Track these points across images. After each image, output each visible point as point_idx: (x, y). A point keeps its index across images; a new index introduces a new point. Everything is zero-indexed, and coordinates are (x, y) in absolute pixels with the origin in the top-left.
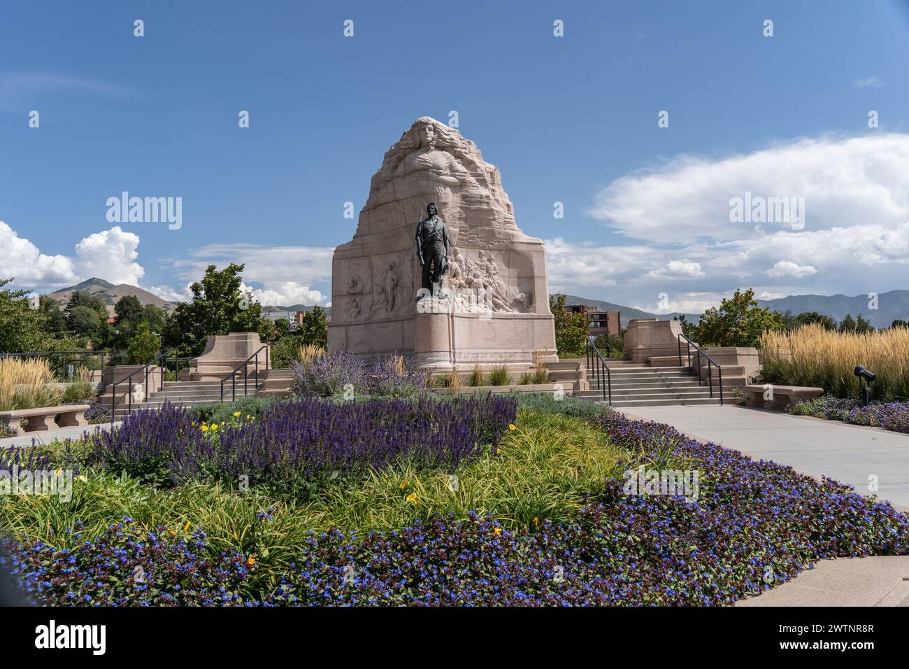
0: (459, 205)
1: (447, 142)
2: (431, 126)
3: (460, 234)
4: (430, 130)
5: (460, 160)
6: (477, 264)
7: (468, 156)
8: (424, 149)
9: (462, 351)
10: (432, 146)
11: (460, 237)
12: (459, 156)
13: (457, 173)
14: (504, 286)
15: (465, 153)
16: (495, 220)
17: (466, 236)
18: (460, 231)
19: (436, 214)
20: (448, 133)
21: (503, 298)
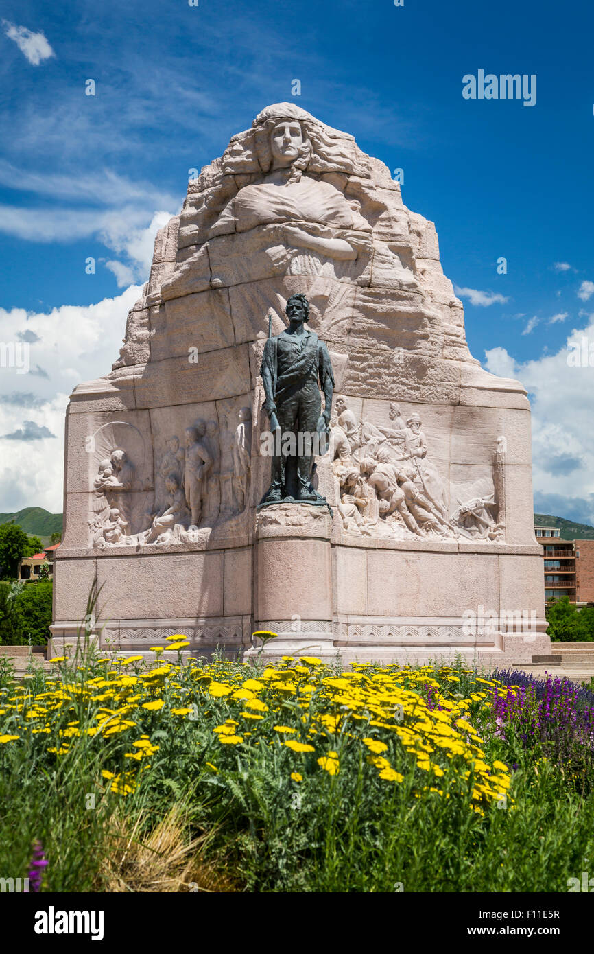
0: (350, 302)
1: (330, 161)
2: (297, 125)
3: (352, 367)
4: (294, 132)
5: (354, 203)
6: (384, 432)
7: (375, 195)
8: (278, 175)
9: (351, 619)
10: (298, 168)
11: (352, 372)
12: (353, 193)
13: (350, 232)
14: (439, 480)
15: (370, 188)
16: (425, 337)
17: (363, 370)
18: (351, 359)
19: (306, 320)
20: (333, 141)
21: (437, 508)
